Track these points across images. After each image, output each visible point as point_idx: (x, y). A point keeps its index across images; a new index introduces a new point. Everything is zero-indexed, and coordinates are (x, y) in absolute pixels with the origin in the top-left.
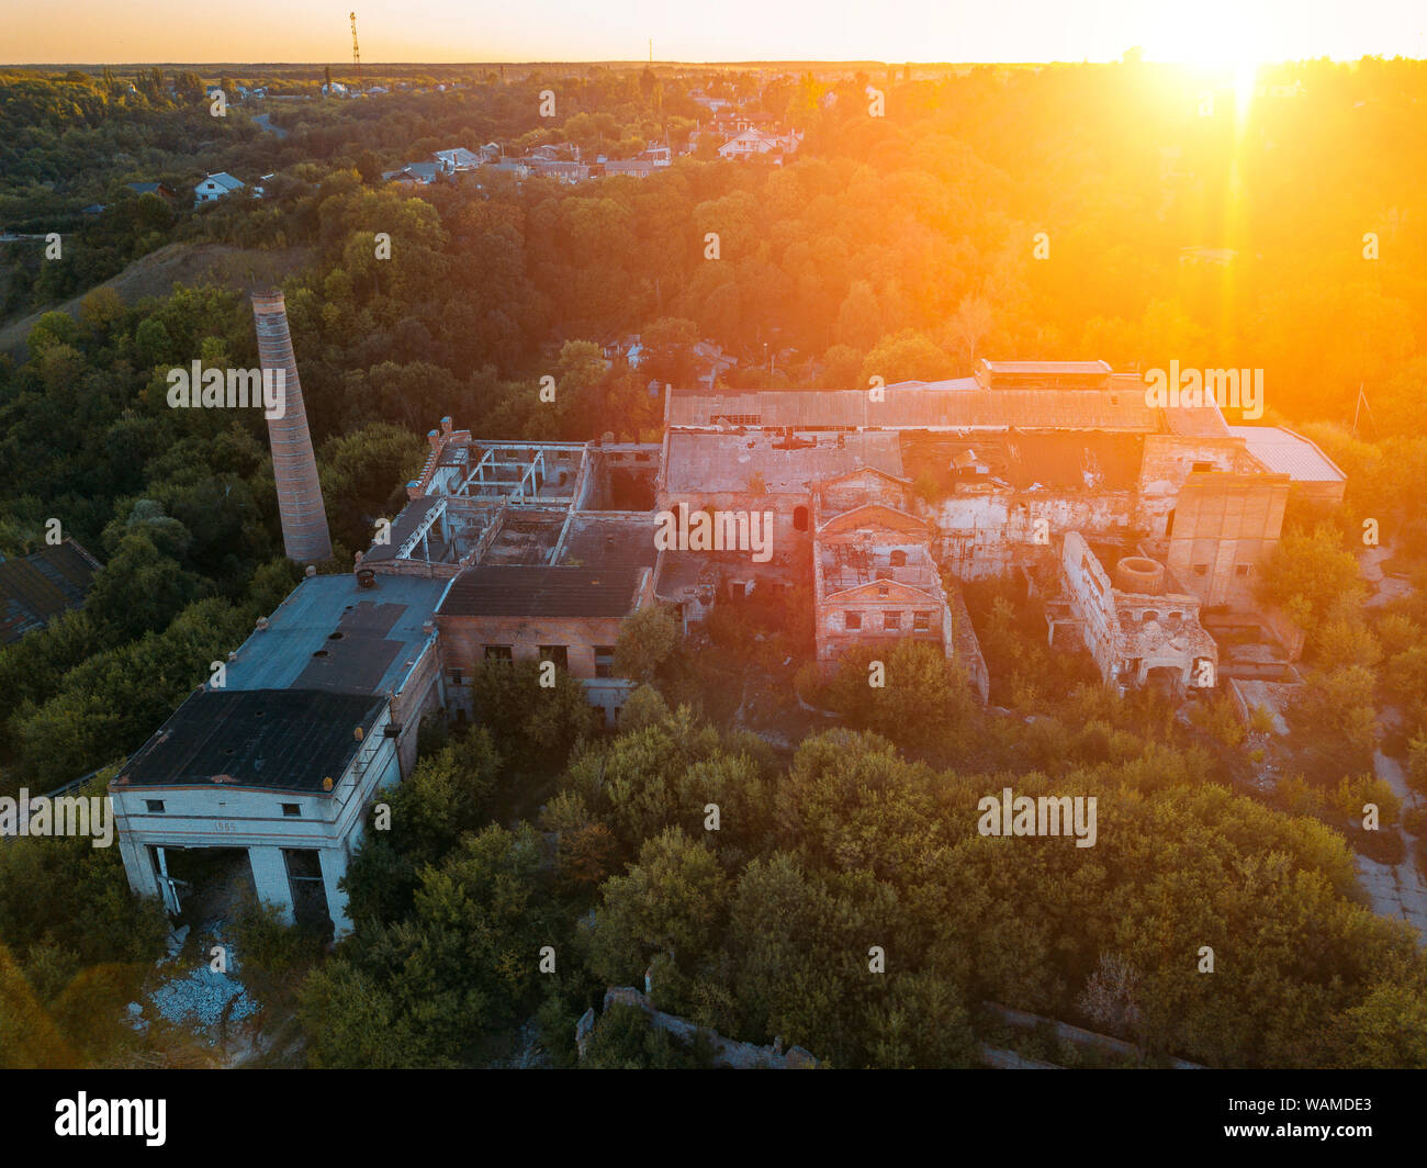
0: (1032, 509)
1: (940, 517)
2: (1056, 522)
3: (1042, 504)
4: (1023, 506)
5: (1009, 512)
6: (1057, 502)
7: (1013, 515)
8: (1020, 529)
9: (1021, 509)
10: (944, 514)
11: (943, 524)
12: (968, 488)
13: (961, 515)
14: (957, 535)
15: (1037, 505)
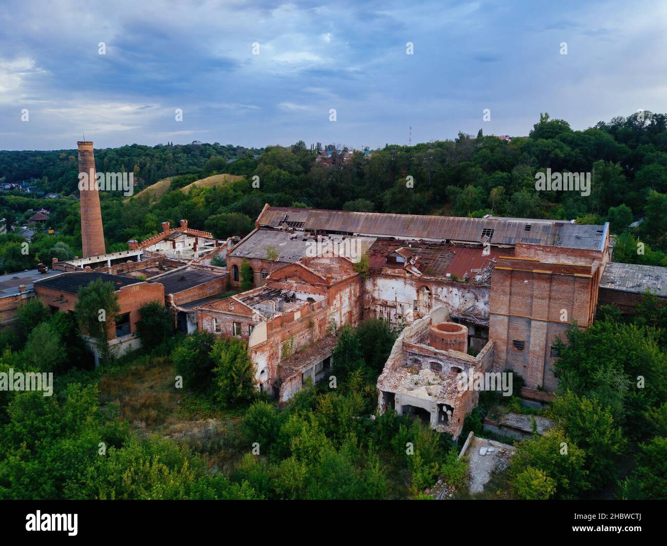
0: (433, 292)
1: (374, 290)
2: (451, 303)
3: (440, 289)
4: (428, 289)
5: (418, 292)
6: (451, 289)
7: (421, 295)
8: (426, 307)
9: (426, 291)
10: (377, 288)
11: (376, 295)
12: (389, 272)
13: (387, 290)
14: (385, 304)
15: (437, 289)
